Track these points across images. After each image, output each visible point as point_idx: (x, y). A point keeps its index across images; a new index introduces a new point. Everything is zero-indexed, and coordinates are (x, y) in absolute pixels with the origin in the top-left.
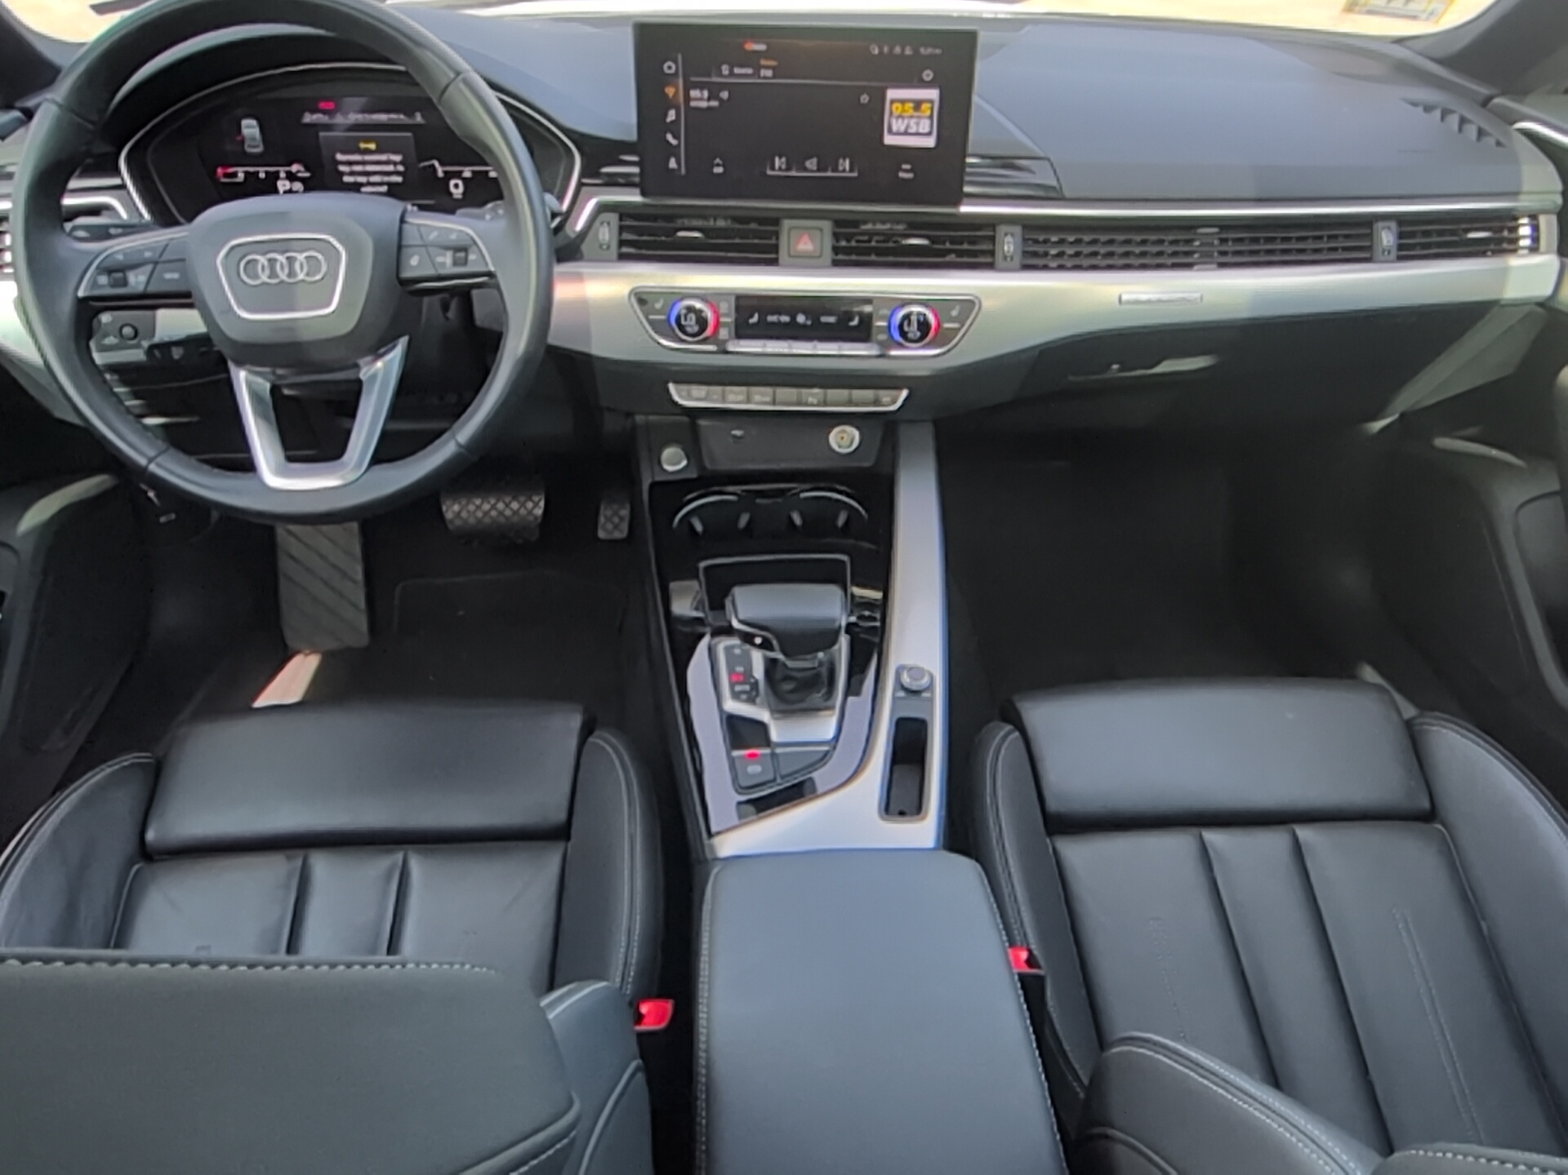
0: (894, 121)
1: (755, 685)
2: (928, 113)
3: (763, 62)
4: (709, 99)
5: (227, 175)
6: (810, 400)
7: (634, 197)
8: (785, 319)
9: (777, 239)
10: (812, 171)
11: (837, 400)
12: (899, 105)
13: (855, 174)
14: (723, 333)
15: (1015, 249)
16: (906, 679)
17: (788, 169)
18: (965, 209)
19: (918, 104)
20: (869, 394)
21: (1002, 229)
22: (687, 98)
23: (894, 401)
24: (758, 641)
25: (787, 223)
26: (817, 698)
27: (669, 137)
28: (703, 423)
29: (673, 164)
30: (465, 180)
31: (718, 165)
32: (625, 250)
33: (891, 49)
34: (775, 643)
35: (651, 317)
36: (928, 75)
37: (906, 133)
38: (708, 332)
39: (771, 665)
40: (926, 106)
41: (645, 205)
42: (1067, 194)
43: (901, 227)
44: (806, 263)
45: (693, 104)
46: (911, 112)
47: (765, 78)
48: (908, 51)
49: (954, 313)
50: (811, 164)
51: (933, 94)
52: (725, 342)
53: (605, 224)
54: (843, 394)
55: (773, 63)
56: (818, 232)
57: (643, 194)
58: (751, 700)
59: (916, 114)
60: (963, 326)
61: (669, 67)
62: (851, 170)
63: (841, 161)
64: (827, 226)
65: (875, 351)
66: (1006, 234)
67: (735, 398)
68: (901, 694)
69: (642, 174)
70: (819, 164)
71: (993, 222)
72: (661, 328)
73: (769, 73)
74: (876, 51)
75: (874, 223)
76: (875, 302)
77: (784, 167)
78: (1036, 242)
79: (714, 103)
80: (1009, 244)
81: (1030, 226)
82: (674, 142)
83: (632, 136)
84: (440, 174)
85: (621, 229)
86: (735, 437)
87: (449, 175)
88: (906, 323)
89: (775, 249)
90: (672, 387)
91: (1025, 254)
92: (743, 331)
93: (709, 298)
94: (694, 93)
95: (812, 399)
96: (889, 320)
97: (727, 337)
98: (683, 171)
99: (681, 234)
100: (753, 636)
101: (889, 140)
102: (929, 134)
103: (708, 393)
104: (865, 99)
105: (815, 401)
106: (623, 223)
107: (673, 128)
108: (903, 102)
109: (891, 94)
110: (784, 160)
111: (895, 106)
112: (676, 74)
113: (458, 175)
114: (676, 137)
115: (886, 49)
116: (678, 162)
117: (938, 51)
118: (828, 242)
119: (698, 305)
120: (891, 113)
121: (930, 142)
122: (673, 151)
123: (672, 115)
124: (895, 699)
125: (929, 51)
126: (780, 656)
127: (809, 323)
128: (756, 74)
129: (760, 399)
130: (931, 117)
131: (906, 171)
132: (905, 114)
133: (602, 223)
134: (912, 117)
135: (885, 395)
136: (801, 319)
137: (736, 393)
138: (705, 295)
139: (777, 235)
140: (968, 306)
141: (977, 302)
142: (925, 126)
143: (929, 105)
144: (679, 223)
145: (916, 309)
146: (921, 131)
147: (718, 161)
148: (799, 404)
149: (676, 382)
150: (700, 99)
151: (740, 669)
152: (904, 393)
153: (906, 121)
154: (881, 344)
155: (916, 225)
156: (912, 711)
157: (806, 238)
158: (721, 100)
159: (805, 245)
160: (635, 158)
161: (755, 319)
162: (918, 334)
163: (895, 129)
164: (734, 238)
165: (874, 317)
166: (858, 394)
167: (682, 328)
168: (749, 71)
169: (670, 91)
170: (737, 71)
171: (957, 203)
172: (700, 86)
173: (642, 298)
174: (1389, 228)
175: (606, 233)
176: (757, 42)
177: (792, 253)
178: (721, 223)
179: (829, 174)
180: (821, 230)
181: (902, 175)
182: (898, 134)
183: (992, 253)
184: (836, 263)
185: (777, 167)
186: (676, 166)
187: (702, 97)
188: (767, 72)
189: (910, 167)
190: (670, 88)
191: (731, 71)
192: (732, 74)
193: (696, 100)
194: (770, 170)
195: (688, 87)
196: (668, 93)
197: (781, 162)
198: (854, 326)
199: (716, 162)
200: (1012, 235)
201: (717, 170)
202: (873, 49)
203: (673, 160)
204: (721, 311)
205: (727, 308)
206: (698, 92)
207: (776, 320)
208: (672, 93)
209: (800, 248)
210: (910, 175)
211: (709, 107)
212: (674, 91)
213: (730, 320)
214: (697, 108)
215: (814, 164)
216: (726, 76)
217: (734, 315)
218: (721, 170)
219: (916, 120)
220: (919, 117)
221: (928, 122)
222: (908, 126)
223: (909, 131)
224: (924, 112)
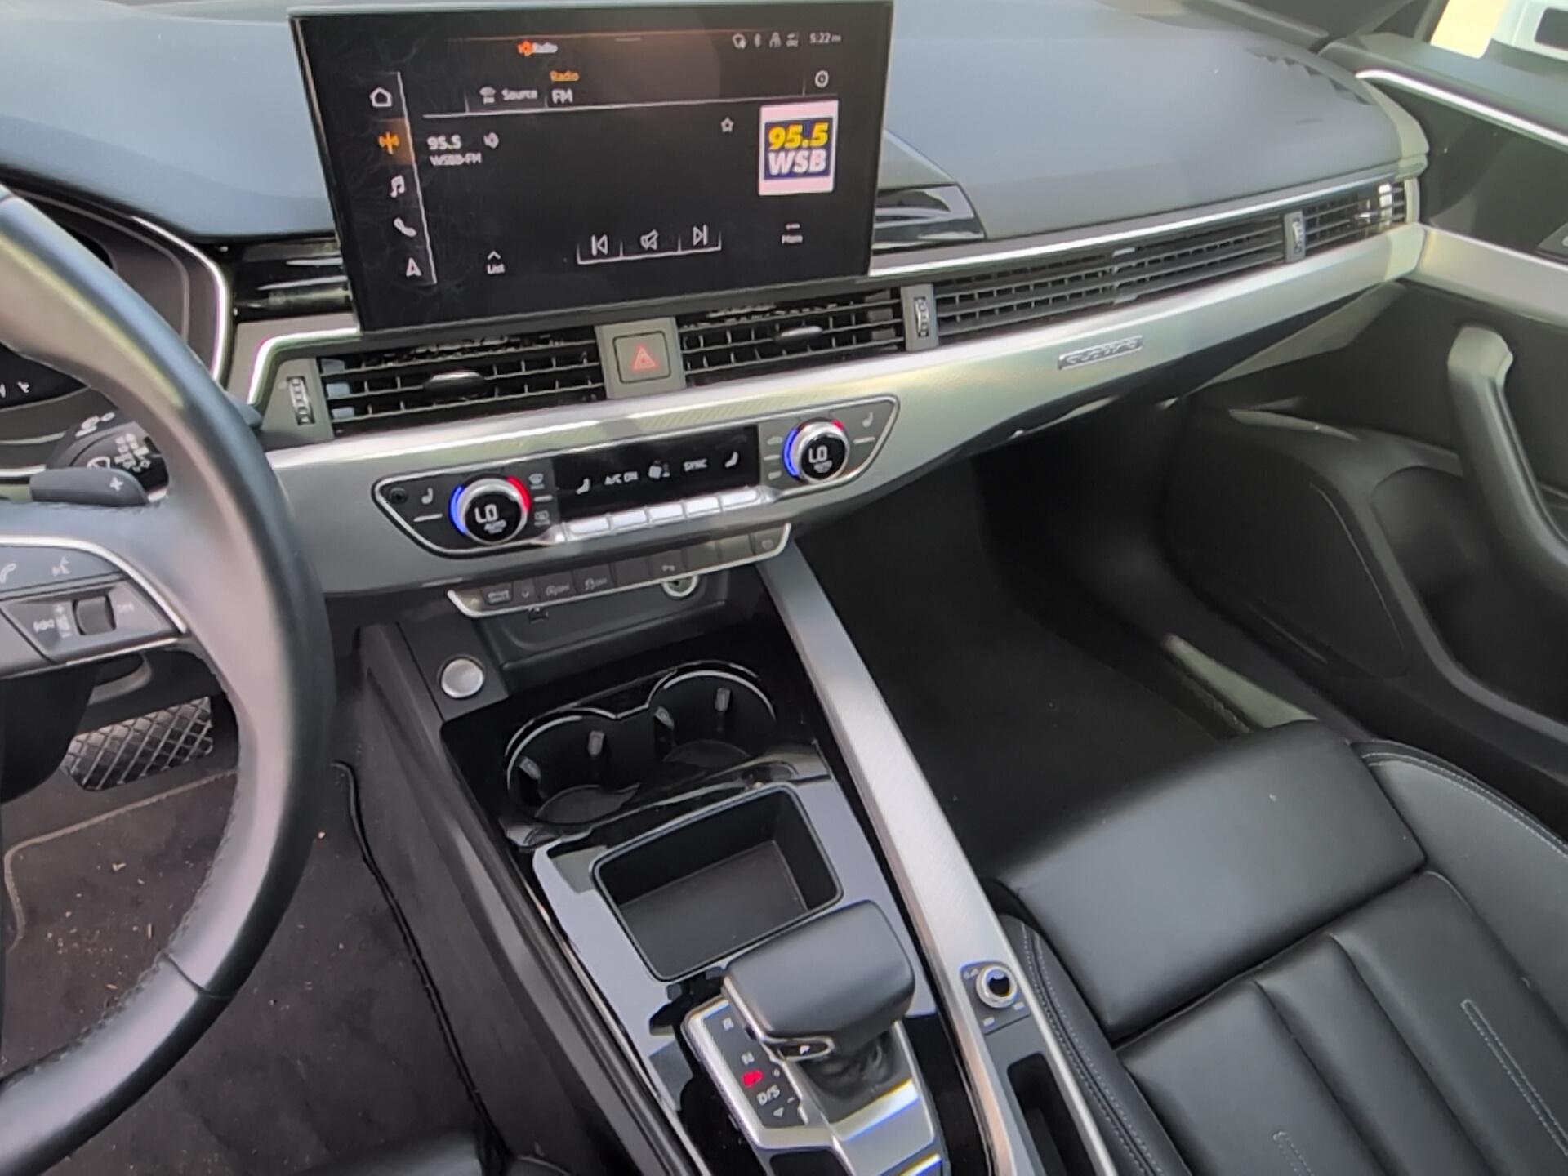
0: (772, 156)
2: (824, 139)
3: (555, 77)
4: (463, 151)
7: (343, 329)
8: (632, 476)
9: (597, 358)
10: (650, 250)
12: (780, 131)
13: (719, 248)
14: (543, 517)
15: (929, 318)
17: (613, 252)
19: (808, 127)
20: (741, 540)
21: (908, 294)
22: (422, 149)
23: (777, 544)
25: (606, 333)
27: (399, 224)
29: (413, 269)
31: (495, 261)
32: (341, 418)
33: (766, 39)
35: (417, 520)
36: (822, 79)
37: (791, 174)
38: (523, 521)
40: (819, 129)
41: (368, 340)
42: (990, 233)
44: (649, 386)
45: (436, 161)
46: (798, 138)
47: (559, 104)
48: (792, 41)
49: (867, 423)
50: (649, 240)
51: (829, 109)
53: (296, 381)
55: (575, 77)
56: (659, 337)
59: (805, 143)
60: (878, 437)
61: (378, 98)
62: (712, 242)
63: (695, 230)
64: (668, 324)
65: (769, 497)
66: (914, 299)
69: (354, 286)
70: (661, 238)
71: (895, 287)
72: (437, 531)
73: (568, 95)
74: (743, 44)
77: (605, 251)
78: (950, 302)
79: (477, 158)
80: (921, 311)
81: (943, 283)
82: (410, 232)
85: (325, 382)
88: (810, 452)
89: (597, 374)
90: (455, 597)
91: (943, 322)
92: (571, 509)
93: (511, 471)
94: (434, 143)
95: (669, 568)
96: (786, 452)
97: (548, 521)
98: (434, 281)
99: (437, 378)
101: (767, 188)
102: (825, 173)
104: (727, 125)
107: (404, 207)
108: (786, 125)
109: (769, 114)
110: (604, 238)
111: (775, 131)
112: (395, 112)
114: (418, 227)
115: (757, 40)
116: (421, 265)
117: (837, 38)
118: (676, 351)
119: (497, 486)
120: (768, 144)
121: (826, 185)
122: (410, 248)
123: (398, 184)
124: (984, 1033)
125: (825, 38)
127: (666, 475)
128: (545, 98)
130: (827, 147)
131: (793, 232)
132: (788, 146)
133: (290, 381)
134: (799, 148)
135: (767, 539)
136: (655, 472)
139: (594, 351)
140: (884, 408)
141: (894, 402)
142: (818, 160)
143: (825, 126)
145: (821, 429)
146: (813, 169)
147: (494, 254)
149: (459, 592)
150: (446, 150)
152: (788, 528)
153: (791, 155)
154: (778, 485)
157: (641, 349)
158: (486, 151)
159: (643, 359)
160: (338, 261)
161: (584, 487)
162: (828, 464)
163: (774, 171)
164: (518, 369)
165: (762, 449)
166: (728, 543)
167: (478, 529)
168: (534, 94)
169: (388, 142)
170: (508, 95)
171: (865, 265)
172: (446, 129)
173: (395, 494)
174: (1298, 220)
175: (301, 394)
176: (540, 42)
177: (624, 379)
179: (680, 252)
180: (661, 334)
181: (785, 239)
182: (780, 176)
183: (902, 328)
185: (594, 252)
186: (418, 272)
187: (450, 147)
188: (562, 92)
189: (797, 226)
190: (388, 135)
191: (498, 96)
192: (500, 101)
193: (439, 153)
194: (583, 258)
195: (422, 132)
196: (386, 147)
197: (601, 242)
198: (732, 467)
199: (490, 257)
200: (924, 298)
201: (492, 268)
202: (738, 40)
203: (411, 262)
204: (533, 488)
205: (543, 482)
206: (442, 139)
207: (619, 481)
208: (394, 147)
209: (636, 367)
210: (799, 239)
211: (465, 164)
212: (395, 140)
213: (548, 498)
214: (443, 168)
215: (655, 240)
216: (492, 107)
217: (553, 489)
218: (499, 268)
219: (806, 153)
220: (810, 148)
221: (823, 153)
222: (794, 164)
223: (797, 170)
224: (817, 139)
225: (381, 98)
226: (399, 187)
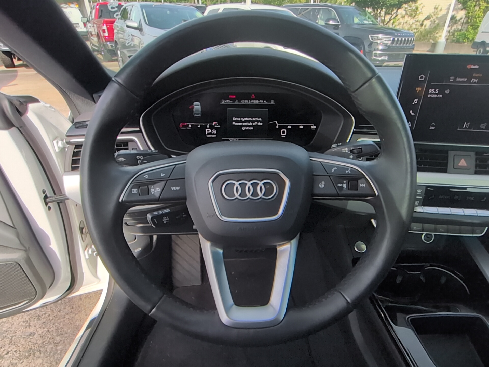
3: (475, 75)
4: (437, 94)
5: (183, 126)
6: (441, 230)
10: (482, 129)
11: (454, 231)
17: (470, 128)
22: (427, 92)
23: (482, 232)
25: (451, 154)
27: (411, 112)
30: (287, 129)
31: (433, 126)
45: (429, 96)
47: (472, 83)
50: (483, 126)
54: (456, 228)
55: (480, 75)
64: (473, 154)
70: (487, 126)
77: (467, 127)
79: (441, 96)
82: (413, 114)
84: (277, 127)
87: (281, 127)
89: (446, 165)
92: (426, 202)
94: (431, 91)
97: (417, 205)
98: (414, 128)
105: (443, 231)
107: (414, 107)
110: (469, 124)
112: (424, 81)
113: (285, 127)
114: (416, 113)
116: (412, 124)
118: (473, 162)
122: (411, 119)
128: (469, 81)
136: (456, 198)
139: (446, 158)
147: (434, 124)
148: (436, 231)
150: (433, 93)
152: (486, 229)
157: (463, 160)
158: (445, 94)
159: (463, 163)
161: (433, 197)
168: (465, 79)
169: (418, 89)
170: (458, 79)
172: (435, 87)
176: (474, 65)
177: (455, 167)
180: (470, 156)
184: (477, 172)
185: (464, 127)
187: (435, 92)
188: (475, 80)
190: (419, 87)
191: (455, 79)
192: (455, 81)
193: (431, 93)
194: (460, 129)
195: (429, 87)
196: (417, 91)
197: (467, 124)
198: (483, 202)
199: (432, 124)
201: (431, 128)
203: (409, 123)
204: (417, 193)
205: (421, 192)
206: (433, 90)
207: (443, 198)
208: (419, 91)
209: (460, 165)
211: (436, 97)
212: (420, 89)
213: (421, 197)
214: (430, 98)
215: (485, 126)
216: (452, 82)
217: (424, 195)
218: (433, 128)
225: (422, 78)
226: (416, 101)
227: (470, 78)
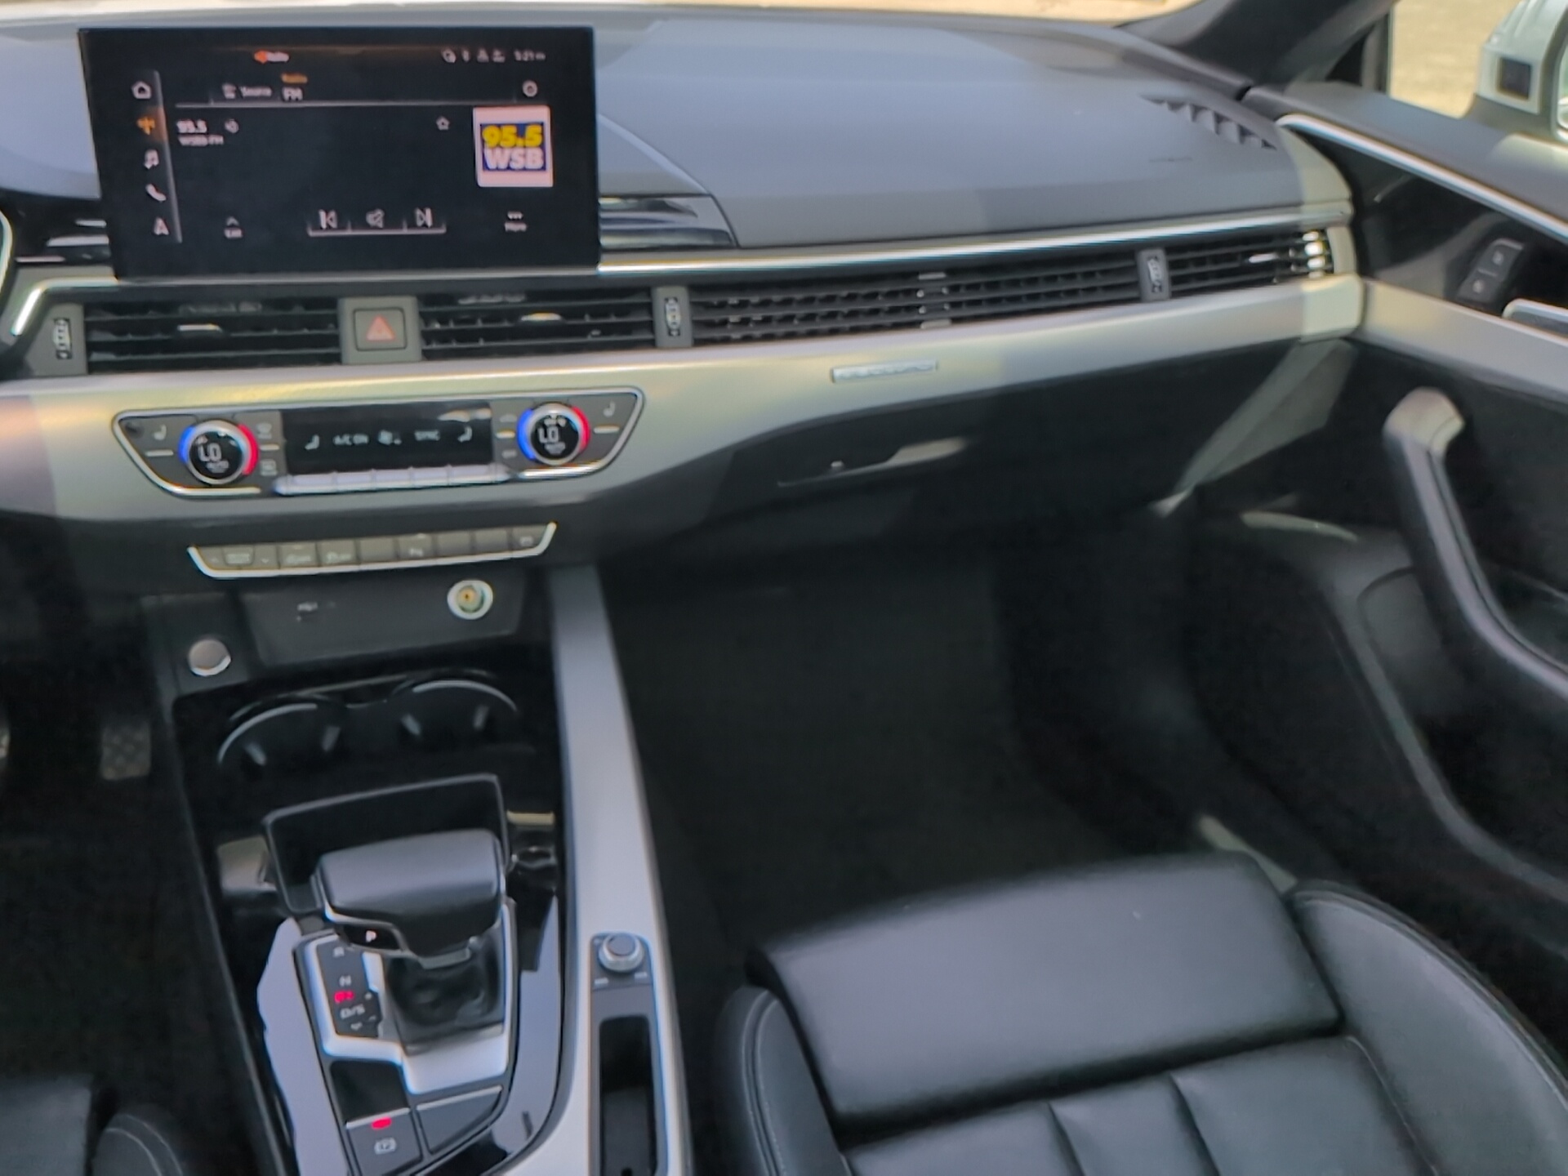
0: (488, 153)
1: (373, 1005)
2: (538, 140)
3: (285, 78)
4: (207, 134)
6: (413, 551)
7: (103, 279)
8: (361, 439)
9: (337, 325)
10: (376, 228)
11: (454, 550)
12: (495, 131)
13: (442, 231)
14: (268, 468)
15: (682, 320)
16: (607, 957)
17: (341, 227)
18: (603, 269)
19: (521, 130)
20: (499, 534)
21: (661, 293)
22: (174, 134)
23: (539, 540)
24: (371, 936)
25: (348, 305)
26: (472, 1008)
27: (151, 190)
28: (251, 598)
29: (160, 228)
31: (232, 227)
32: (96, 357)
33: (474, 55)
34: (397, 933)
35: (150, 454)
36: (530, 88)
37: (509, 169)
38: (244, 468)
39: (395, 972)
40: (532, 133)
41: (122, 289)
42: (742, 241)
43: (516, 300)
44: (381, 357)
45: (184, 141)
46: (512, 139)
47: (291, 100)
48: (498, 57)
49: (609, 413)
50: (375, 218)
51: (542, 114)
52: (274, 478)
53: (62, 322)
54: (461, 538)
55: (303, 79)
56: (398, 313)
57: (117, 276)
58: (369, 1032)
59: (520, 142)
60: (622, 429)
61: (141, 91)
62: (436, 225)
63: (418, 212)
64: (409, 303)
65: (501, 476)
66: (667, 300)
67: (297, 560)
68: (603, 981)
69: (113, 245)
70: (385, 219)
71: (645, 286)
72: (168, 469)
73: (297, 94)
74: (452, 58)
75: (479, 296)
76: (492, 404)
77: (333, 224)
78: (708, 306)
79: (218, 140)
80: (673, 312)
81: (700, 287)
82: (160, 197)
83: (91, 189)
85: (89, 327)
86: (304, 614)
88: (541, 432)
89: (335, 340)
90: (193, 552)
91: (697, 324)
92: (298, 462)
93: (238, 418)
94: (184, 126)
95: (416, 551)
96: (517, 428)
97: (274, 473)
98: (180, 238)
99: (183, 328)
100: (364, 930)
101: (485, 180)
102: (543, 169)
103: (253, 557)
104: (443, 124)
105: (420, 553)
106: (90, 319)
107: (156, 176)
108: (500, 126)
109: (481, 116)
110: (333, 214)
111: (488, 131)
112: (152, 101)
114: (166, 192)
115: (466, 56)
116: (169, 224)
117: (541, 56)
118: (413, 326)
119: (223, 430)
120: (483, 141)
121: (546, 180)
122: (162, 210)
123: (151, 159)
124: (594, 990)
125: (528, 55)
126: (406, 953)
127: (398, 442)
128: (277, 95)
129: (337, 557)
130: (542, 145)
131: (516, 221)
132: (502, 144)
133: (56, 320)
134: (514, 146)
135: (524, 535)
136: (385, 437)
137: (298, 553)
138: (234, 414)
139: (335, 321)
140: (627, 402)
141: (640, 396)
142: (534, 158)
143: (537, 130)
144: (181, 311)
145: (554, 411)
146: (530, 165)
147: (231, 220)
148: (398, 558)
149: (198, 546)
150: (194, 133)
151: (346, 981)
152: (551, 528)
153: (507, 152)
154: (507, 463)
155: (541, 295)
156: (624, 1006)
157: (379, 322)
158: (227, 135)
159: (379, 330)
160: (101, 224)
161: (314, 444)
162: (562, 446)
163: (491, 164)
164: (269, 329)
165: (494, 426)
166: (484, 536)
167: (201, 467)
168: (268, 92)
169: (146, 124)
170: (246, 92)
171: (595, 262)
172: (193, 116)
173: (132, 428)
174: (1156, 258)
175: (64, 334)
176: (274, 51)
177: (361, 345)
178: (247, 308)
179: (405, 231)
180: (401, 310)
181: (509, 226)
182: (499, 170)
183: (650, 326)
184: (428, 356)
185: (324, 226)
186: (166, 232)
187: (197, 131)
188: (292, 91)
189: (520, 216)
190: (145, 119)
191: (238, 93)
192: (239, 97)
193: (187, 134)
194: (313, 230)
195: (173, 117)
196: (144, 128)
197: (329, 218)
198: (466, 442)
199: (228, 222)
200: (676, 299)
201: (231, 233)
202: (448, 55)
203: (160, 222)
204: (259, 436)
205: (272, 432)
206: (190, 124)
207: (348, 443)
208: (150, 128)
209: (370, 336)
210: (523, 227)
211: (208, 146)
212: (152, 123)
213: (275, 448)
214: (190, 148)
215: (380, 219)
216: (231, 100)
217: (281, 440)
218: (237, 233)
219: (521, 151)
220: (525, 147)
221: (539, 152)
222: (511, 160)
223: (513, 165)
224: (531, 139)
225: (142, 90)
226: (153, 160)
227: (277, 87)
